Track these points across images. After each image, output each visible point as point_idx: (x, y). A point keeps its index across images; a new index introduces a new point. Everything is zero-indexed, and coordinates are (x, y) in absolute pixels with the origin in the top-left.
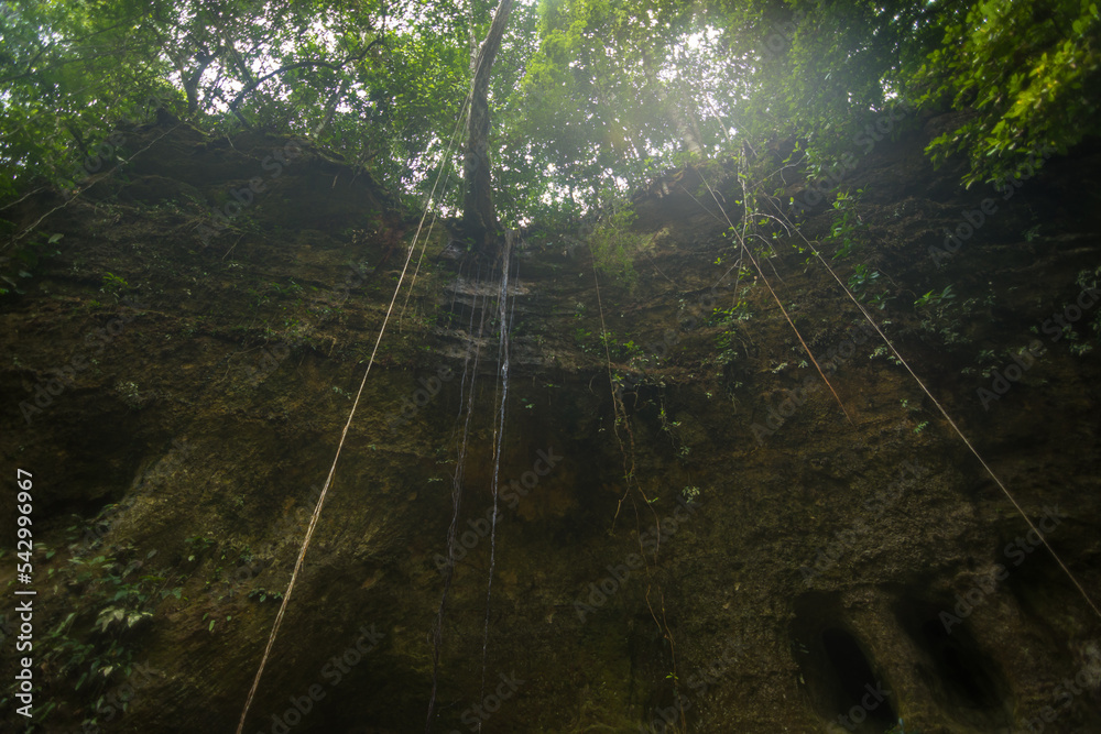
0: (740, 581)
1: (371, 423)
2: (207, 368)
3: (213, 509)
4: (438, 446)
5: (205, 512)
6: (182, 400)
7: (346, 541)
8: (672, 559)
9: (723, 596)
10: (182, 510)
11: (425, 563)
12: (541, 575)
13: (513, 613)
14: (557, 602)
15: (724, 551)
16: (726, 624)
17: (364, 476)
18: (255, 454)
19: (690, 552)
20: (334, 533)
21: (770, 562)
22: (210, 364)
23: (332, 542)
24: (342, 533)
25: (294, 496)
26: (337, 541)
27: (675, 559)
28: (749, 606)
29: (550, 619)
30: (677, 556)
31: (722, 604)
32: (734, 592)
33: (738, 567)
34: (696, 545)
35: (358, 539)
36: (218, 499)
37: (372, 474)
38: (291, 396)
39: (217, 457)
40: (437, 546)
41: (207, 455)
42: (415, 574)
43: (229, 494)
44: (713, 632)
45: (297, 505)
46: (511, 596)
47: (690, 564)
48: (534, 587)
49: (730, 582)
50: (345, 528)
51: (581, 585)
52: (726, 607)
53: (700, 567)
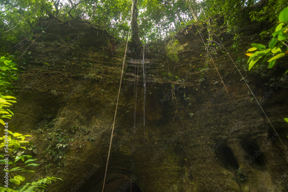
0: (203, 135)
1: (112, 98)
2: (71, 86)
3: (77, 119)
4: (128, 103)
5: (75, 120)
6: (66, 94)
7: (108, 126)
8: (186, 130)
9: (198, 139)
10: (70, 120)
11: (126, 130)
12: (154, 133)
13: (147, 142)
14: (157, 139)
15: (199, 128)
16: (199, 145)
17: (111, 111)
18: (85, 106)
19: (191, 128)
20: (105, 124)
21: (210, 131)
22: (72, 85)
23: (104, 126)
24: (106, 124)
25: (95, 116)
26: (105, 126)
27: (187, 130)
28: (204, 141)
29: (156, 143)
30: (187, 129)
31: (198, 141)
32: (201, 138)
33: (202, 132)
34: (192, 127)
35: (110, 126)
36: (78, 117)
37: (113, 110)
38: (92, 92)
39: (76, 107)
40: (129, 126)
41: (74, 107)
42: (124, 133)
43: (80, 116)
44: (195, 147)
45: (95, 118)
46: (146, 138)
47: (190, 131)
48: (152, 136)
49: (200, 136)
50: (107, 123)
51: (163, 135)
52: (199, 141)
53: (193, 132)
